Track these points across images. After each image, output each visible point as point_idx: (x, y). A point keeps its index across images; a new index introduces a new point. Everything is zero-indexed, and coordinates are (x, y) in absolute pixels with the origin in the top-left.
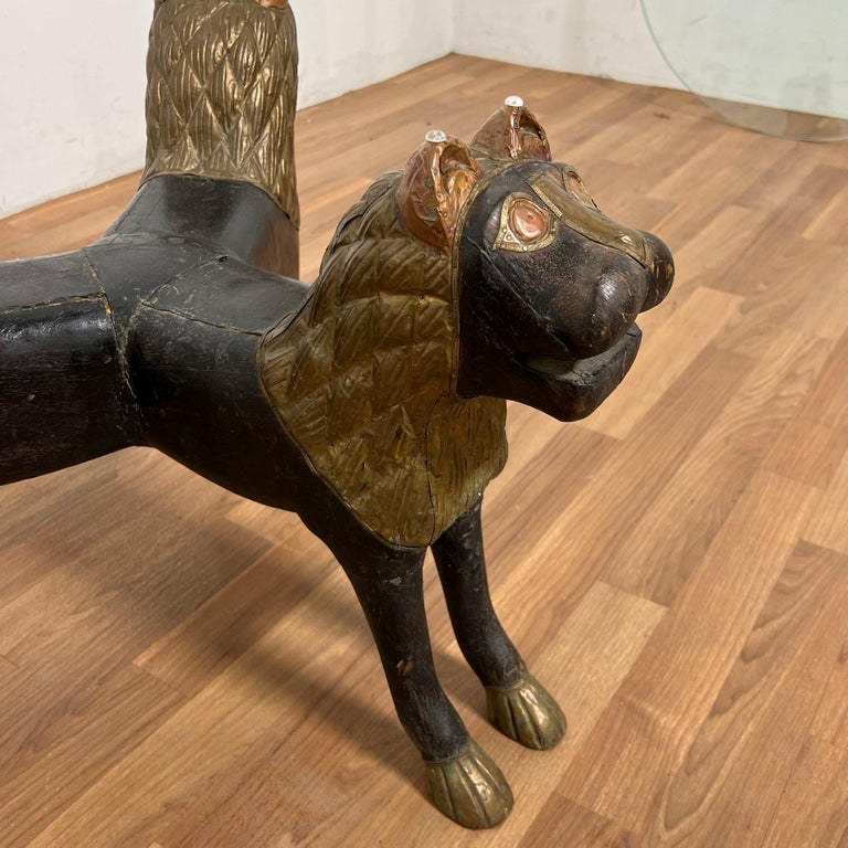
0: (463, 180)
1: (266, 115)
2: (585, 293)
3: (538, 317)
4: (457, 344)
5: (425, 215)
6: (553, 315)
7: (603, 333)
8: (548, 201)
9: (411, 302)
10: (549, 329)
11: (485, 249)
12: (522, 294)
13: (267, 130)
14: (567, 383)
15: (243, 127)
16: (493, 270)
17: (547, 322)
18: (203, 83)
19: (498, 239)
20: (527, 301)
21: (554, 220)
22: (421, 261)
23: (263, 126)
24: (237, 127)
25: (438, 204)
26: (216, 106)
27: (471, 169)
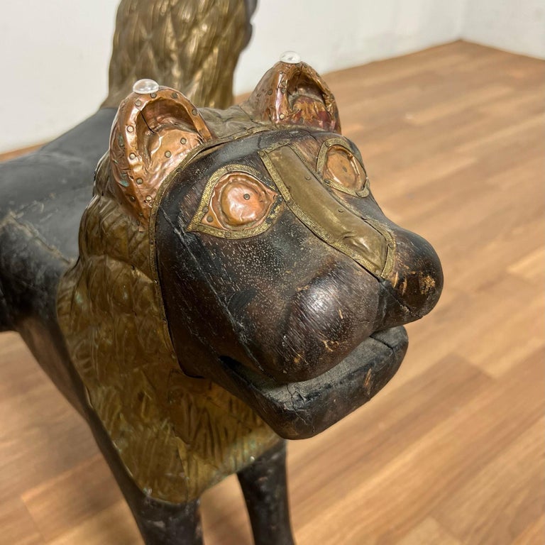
0: (177, 142)
1: (198, 64)
2: (280, 306)
3: (233, 320)
4: (165, 326)
5: (120, 178)
6: (246, 322)
7: (296, 361)
8: (277, 180)
9: (125, 271)
10: (243, 337)
11: (179, 229)
12: (217, 289)
13: (198, 75)
14: (271, 402)
15: (176, 72)
16: (188, 255)
17: (240, 330)
18: (148, 32)
19: (196, 220)
20: (222, 299)
21: (279, 203)
22: (124, 229)
23: (193, 72)
24: (170, 73)
25: (130, 168)
26: (156, 53)
27: (195, 130)
